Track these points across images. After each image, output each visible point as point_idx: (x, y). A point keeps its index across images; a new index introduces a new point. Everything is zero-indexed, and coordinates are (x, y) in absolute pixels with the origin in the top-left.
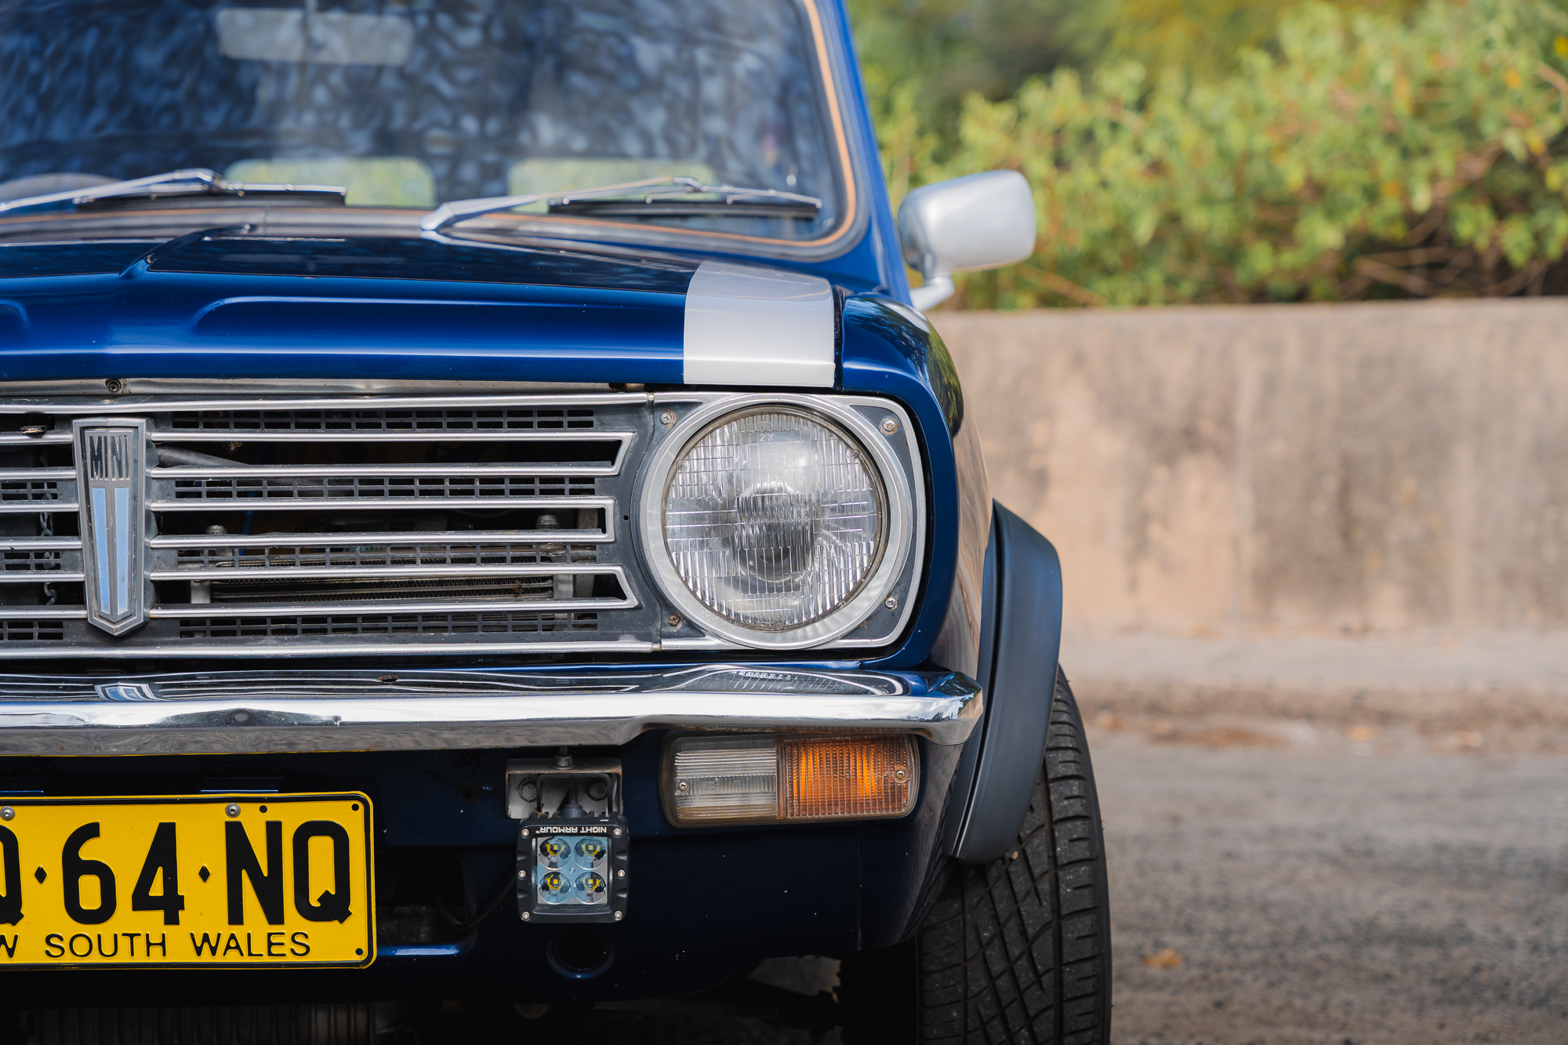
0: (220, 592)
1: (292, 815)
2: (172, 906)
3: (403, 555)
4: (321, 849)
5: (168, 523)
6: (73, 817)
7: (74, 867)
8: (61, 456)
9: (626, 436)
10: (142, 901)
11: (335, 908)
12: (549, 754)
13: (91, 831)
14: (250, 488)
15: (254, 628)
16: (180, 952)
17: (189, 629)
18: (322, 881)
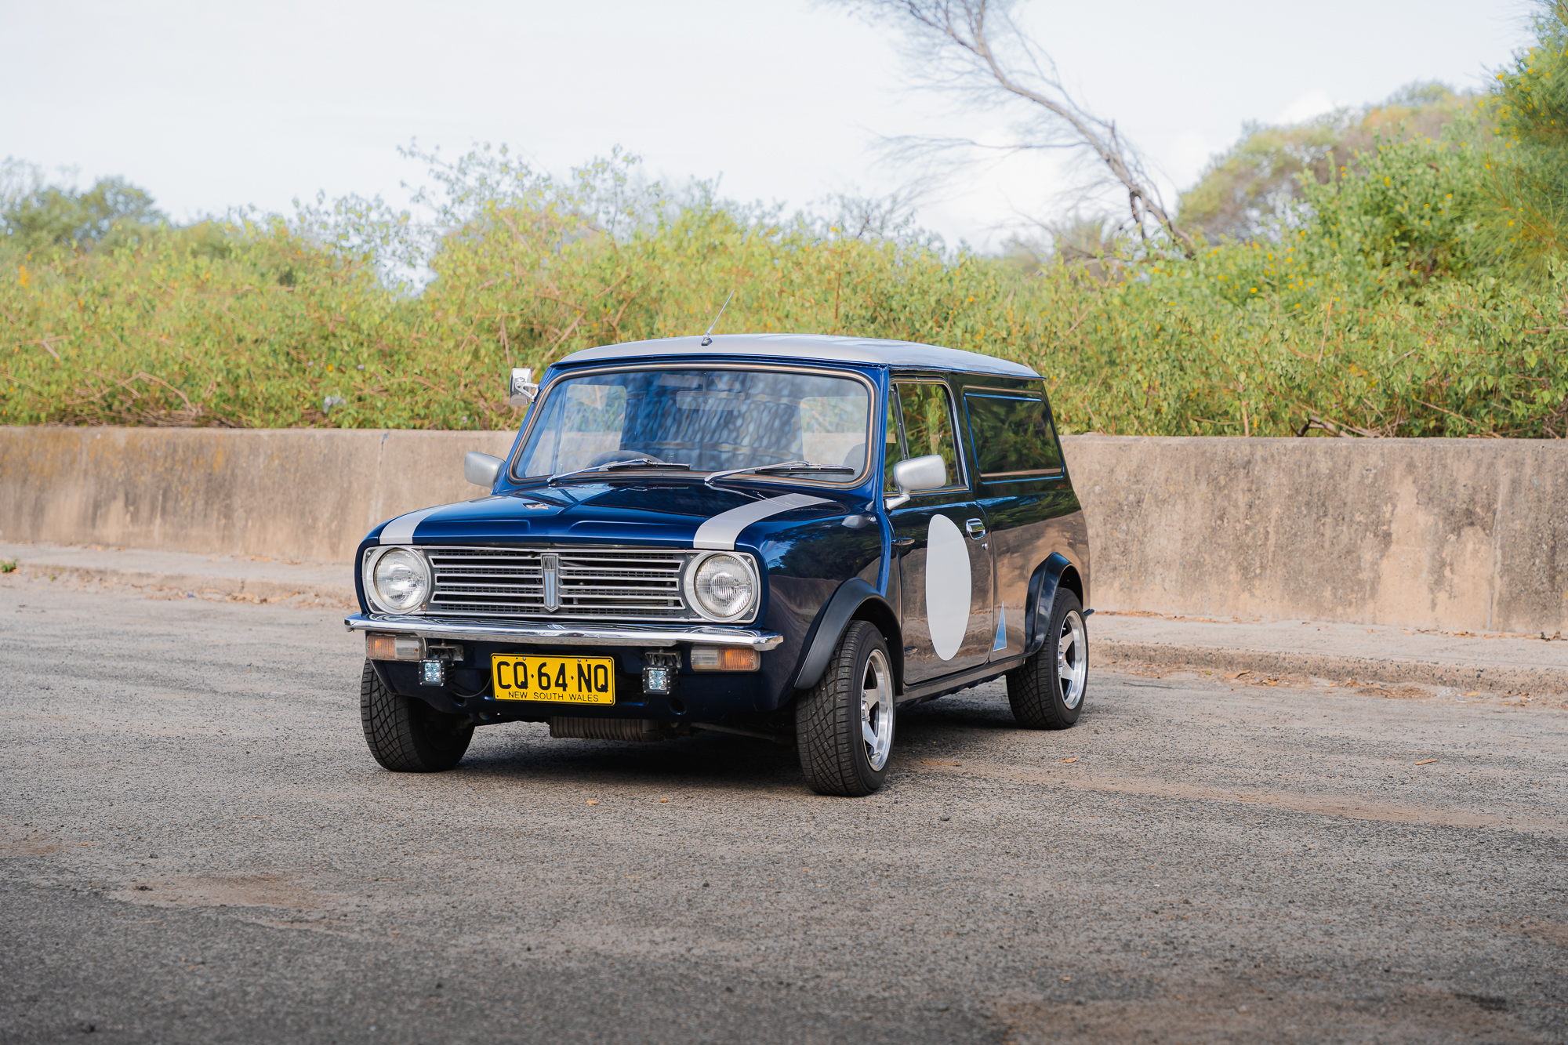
0: (581, 601)
1: (594, 662)
2: (564, 686)
3: (625, 593)
4: (601, 672)
5: (566, 582)
6: (540, 660)
7: (541, 675)
8: (537, 563)
9: (681, 562)
10: (557, 685)
11: (604, 689)
12: (656, 649)
13: (544, 665)
14: (586, 573)
15: (587, 611)
16: (567, 699)
17: (571, 611)
18: (601, 682)
